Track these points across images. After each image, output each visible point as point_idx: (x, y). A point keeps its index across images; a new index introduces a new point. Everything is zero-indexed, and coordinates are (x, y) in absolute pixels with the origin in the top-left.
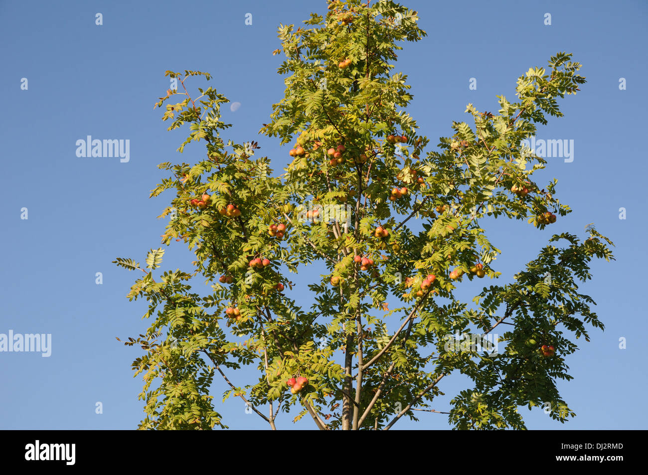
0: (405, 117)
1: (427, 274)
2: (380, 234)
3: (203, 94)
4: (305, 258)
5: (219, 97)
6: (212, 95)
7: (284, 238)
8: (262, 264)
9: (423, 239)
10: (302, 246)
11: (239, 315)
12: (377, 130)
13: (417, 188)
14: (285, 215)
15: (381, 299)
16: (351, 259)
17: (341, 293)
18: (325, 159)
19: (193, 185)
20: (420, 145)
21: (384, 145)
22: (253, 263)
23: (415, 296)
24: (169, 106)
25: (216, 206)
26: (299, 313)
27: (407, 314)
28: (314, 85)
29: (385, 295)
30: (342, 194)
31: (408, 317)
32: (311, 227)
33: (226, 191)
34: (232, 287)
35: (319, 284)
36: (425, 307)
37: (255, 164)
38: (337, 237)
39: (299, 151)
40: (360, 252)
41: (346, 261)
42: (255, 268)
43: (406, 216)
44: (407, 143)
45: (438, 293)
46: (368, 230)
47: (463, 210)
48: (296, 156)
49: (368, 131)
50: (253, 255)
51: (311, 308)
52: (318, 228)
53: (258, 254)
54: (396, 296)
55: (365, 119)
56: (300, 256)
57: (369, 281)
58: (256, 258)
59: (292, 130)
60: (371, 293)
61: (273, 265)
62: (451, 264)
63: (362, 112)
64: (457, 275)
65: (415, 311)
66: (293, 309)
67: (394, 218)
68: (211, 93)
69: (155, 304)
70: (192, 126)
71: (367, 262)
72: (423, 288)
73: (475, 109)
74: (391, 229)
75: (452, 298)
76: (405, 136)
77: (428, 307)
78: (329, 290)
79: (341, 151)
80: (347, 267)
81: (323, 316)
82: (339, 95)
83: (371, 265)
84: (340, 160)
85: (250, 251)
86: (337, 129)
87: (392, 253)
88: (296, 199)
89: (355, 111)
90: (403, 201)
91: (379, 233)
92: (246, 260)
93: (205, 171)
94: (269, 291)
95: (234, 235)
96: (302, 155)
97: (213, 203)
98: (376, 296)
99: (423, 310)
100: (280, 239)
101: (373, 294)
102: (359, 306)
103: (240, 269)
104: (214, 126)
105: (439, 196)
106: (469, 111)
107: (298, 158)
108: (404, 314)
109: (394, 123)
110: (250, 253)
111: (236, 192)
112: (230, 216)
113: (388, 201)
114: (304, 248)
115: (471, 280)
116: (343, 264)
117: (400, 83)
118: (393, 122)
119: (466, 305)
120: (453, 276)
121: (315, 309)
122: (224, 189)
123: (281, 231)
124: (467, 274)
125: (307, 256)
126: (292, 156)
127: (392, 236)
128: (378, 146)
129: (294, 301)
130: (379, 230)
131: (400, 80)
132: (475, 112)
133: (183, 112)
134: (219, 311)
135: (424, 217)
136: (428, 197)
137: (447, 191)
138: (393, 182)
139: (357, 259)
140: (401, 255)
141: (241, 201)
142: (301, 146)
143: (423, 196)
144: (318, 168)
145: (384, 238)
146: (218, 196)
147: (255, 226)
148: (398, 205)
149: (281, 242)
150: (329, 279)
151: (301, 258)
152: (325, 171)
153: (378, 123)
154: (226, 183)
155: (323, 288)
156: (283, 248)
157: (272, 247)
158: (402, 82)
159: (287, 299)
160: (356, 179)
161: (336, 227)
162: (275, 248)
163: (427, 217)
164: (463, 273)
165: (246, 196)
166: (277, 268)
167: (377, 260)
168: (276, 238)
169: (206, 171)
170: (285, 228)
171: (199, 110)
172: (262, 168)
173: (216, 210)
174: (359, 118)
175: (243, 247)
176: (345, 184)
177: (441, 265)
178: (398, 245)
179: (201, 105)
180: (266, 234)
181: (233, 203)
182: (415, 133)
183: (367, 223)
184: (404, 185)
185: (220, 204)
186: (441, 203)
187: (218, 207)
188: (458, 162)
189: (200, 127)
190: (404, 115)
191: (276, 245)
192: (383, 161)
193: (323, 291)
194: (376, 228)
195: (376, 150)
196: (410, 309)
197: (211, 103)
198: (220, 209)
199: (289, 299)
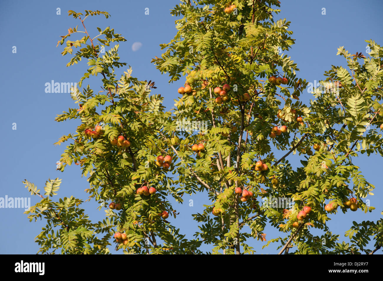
0: (287, 60)
1: (304, 206)
2: (261, 168)
3: (101, 33)
4: (190, 189)
5: (117, 36)
6: (109, 35)
7: (170, 168)
8: (149, 192)
9: (301, 174)
10: (188, 177)
11: (126, 239)
12: (260, 71)
13: (297, 126)
14: (172, 147)
15: (260, 229)
16: (232, 191)
17: (223, 222)
18: (211, 97)
19: (88, 116)
20: (300, 87)
21: (266, 85)
22: (140, 190)
23: (292, 227)
24: (69, 42)
25: (109, 137)
26: (183, 241)
27: (283, 244)
28: (205, 27)
29: (264, 226)
30: (226, 131)
31: (284, 247)
32: (196, 160)
33: (118, 122)
34: (121, 213)
35: (202, 214)
36: (300, 238)
37: (149, 100)
38: (219, 169)
39: (187, 89)
40: (241, 184)
41: (228, 192)
42: (142, 195)
43: (286, 152)
44: (288, 85)
45: (313, 225)
46: (249, 165)
47: (338, 147)
48: (184, 93)
49: (252, 72)
50: (140, 183)
51: (194, 235)
52: (202, 161)
53: (145, 183)
54: (275, 226)
55: (249, 61)
56: (185, 186)
57: (249, 212)
58: (143, 186)
59: (180, 69)
60: (250, 223)
61: (160, 195)
62: (327, 198)
63: (247, 53)
64: (332, 208)
65: (291, 241)
66: (178, 237)
67: (273, 153)
68: (108, 33)
69: (50, 227)
70: (89, 62)
71: (247, 194)
72: (299, 218)
73: (347, 52)
74: (271, 163)
75: (326, 229)
76: (286, 78)
77: (303, 238)
78: (212, 219)
79: (226, 90)
80: (228, 198)
81: (205, 243)
82: (226, 37)
83: (250, 197)
84: (225, 98)
85: (138, 180)
86: (223, 69)
87: (271, 187)
88: (184, 133)
89: (240, 53)
90: (282, 138)
91: (259, 167)
92: (134, 188)
93: (99, 104)
94: (154, 217)
95: (124, 164)
96: (189, 93)
97: (106, 133)
98: (254, 226)
99: (299, 240)
100: (166, 170)
101: (252, 224)
102: (238, 235)
103: (127, 196)
104: (110, 64)
105: (317, 134)
106: (341, 54)
107: (186, 95)
108: (280, 243)
109: (276, 66)
110: (138, 182)
111: (128, 124)
112: (121, 146)
113: (269, 138)
114: (189, 179)
115: (344, 213)
116: (225, 194)
117: (283, 29)
118: (275, 64)
119: (338, 236)
120: (328, 208)
121: (197, 237)
122: (116, 120)
123: (167, 162)
124: (341, 207)
125: (192, 187)
126: (180, 93)
127: (271, 170)
128: (261, 86)
129: (179, 230)
130: (259, 164)
131: (284, 26)
132: (347, 55)
133: (82, 48)
134: (108, 236)
135: (302, 154)
136: (306, 135)
137: (324, 130)
138: (274, 120)
139: (238, 190)
140: (279, 188)
141: (132, 133)
142: (189, 84)
143: (301, 134)
144: (204, 105)
145: (264, 172)
146: (111, 127)
147: (144, 156)
148: (278, 142)
149: (168, 172)
150: (211, 210)
151: (186, 189)
152: (211, 108)
153: (261, 65)
154: (118, 115)
155: (206, 217)
156: (168, 178)
157: (159, 176)
158: (286, 28)
159: (172, 227)
160: (238, 116)
161: (219, 161)
162: (162, 177)
163: (304, 154)
164: (338, 205)
165: (139, 128)
166: (164, 198)
167: (256, 192)
168: (162, 168)
169: (101, 104)
170: (171, 160)
171: (97, 48)
172: (156, 103)
173: (108, 140)
174: (244, 60)
175: (132, 176)
176: (229, 121)
177: (317, 198)
178: (277, 179)
179: (98, 43)
180: (153, 164)
181: (123, 135)
182: (295, 75)
183: (249, 159)
184: (284, 123)
185: (112, 134)
186: (318, 141)
187: (110, 137)
188: (332, 101)
189: (97, 63)
190: (286, 58)
191: (163, 174)
192: (265, 100)
193: (206, 221)
194: (256, 162)
195: (258, 90)
196: (286, 239)
197: (108, 41)
198: (112, 139)
199: (174, 227)
